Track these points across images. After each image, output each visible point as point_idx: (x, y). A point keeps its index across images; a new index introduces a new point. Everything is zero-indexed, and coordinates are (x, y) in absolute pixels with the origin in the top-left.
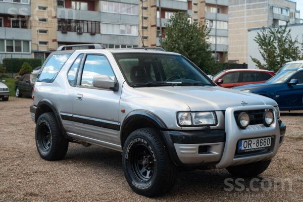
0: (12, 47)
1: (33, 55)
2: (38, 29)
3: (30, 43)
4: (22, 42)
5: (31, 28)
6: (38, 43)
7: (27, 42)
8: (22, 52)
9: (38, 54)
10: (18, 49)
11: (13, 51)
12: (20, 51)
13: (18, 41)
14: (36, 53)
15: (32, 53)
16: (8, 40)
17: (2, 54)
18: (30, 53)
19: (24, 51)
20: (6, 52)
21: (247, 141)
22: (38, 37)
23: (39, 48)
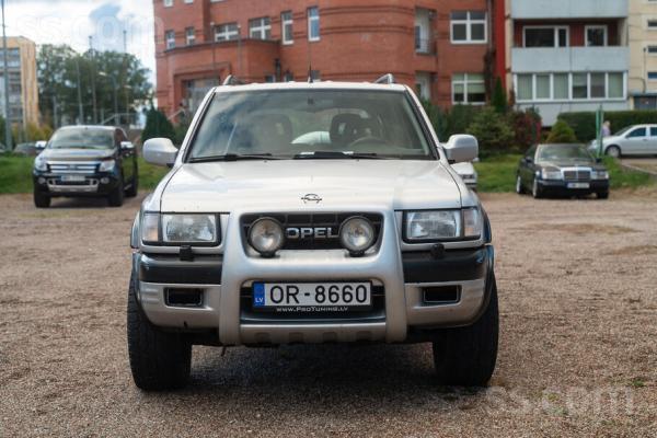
0: (586, 87)
1: (631, 102)
2: (645, 44)
3: (625, 76)
4: (607, 76)
5: (627, 44)
6: (646, 78)
7: (618, 75)
8: (607, 98)
9: (642, 100)
10: (598, 91)
11: (585, 96)
12: (603, 95)
13: (598, 75)
14: (637, 98)
15: (628, 98)
16: (575, 74)
17: (562, 103)
18: (625, 98)
19: (610, 96)
20: (571, 99)
21: (284, 286)
22: (645, 62)
23: (648, 87)
